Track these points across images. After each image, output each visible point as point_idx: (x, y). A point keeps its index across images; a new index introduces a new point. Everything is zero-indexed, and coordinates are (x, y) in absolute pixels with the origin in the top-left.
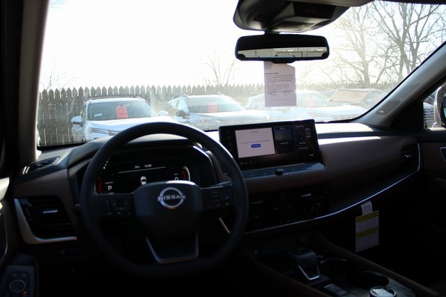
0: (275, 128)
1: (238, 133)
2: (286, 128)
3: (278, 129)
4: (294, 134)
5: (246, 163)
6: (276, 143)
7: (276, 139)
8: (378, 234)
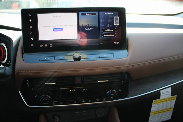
0: (80, 13)
1: (40, 16)
2: (93, 14)
3: (84, 14)
4: (101, 21)
5: (46, 46)
6: (80, 29)
7: (81, 24)
8: (172, 112)
